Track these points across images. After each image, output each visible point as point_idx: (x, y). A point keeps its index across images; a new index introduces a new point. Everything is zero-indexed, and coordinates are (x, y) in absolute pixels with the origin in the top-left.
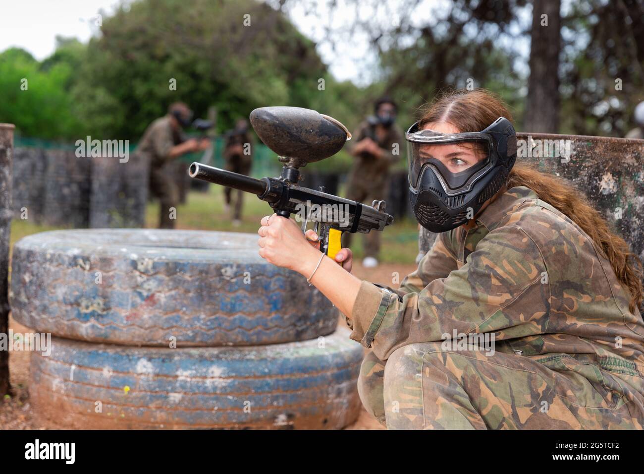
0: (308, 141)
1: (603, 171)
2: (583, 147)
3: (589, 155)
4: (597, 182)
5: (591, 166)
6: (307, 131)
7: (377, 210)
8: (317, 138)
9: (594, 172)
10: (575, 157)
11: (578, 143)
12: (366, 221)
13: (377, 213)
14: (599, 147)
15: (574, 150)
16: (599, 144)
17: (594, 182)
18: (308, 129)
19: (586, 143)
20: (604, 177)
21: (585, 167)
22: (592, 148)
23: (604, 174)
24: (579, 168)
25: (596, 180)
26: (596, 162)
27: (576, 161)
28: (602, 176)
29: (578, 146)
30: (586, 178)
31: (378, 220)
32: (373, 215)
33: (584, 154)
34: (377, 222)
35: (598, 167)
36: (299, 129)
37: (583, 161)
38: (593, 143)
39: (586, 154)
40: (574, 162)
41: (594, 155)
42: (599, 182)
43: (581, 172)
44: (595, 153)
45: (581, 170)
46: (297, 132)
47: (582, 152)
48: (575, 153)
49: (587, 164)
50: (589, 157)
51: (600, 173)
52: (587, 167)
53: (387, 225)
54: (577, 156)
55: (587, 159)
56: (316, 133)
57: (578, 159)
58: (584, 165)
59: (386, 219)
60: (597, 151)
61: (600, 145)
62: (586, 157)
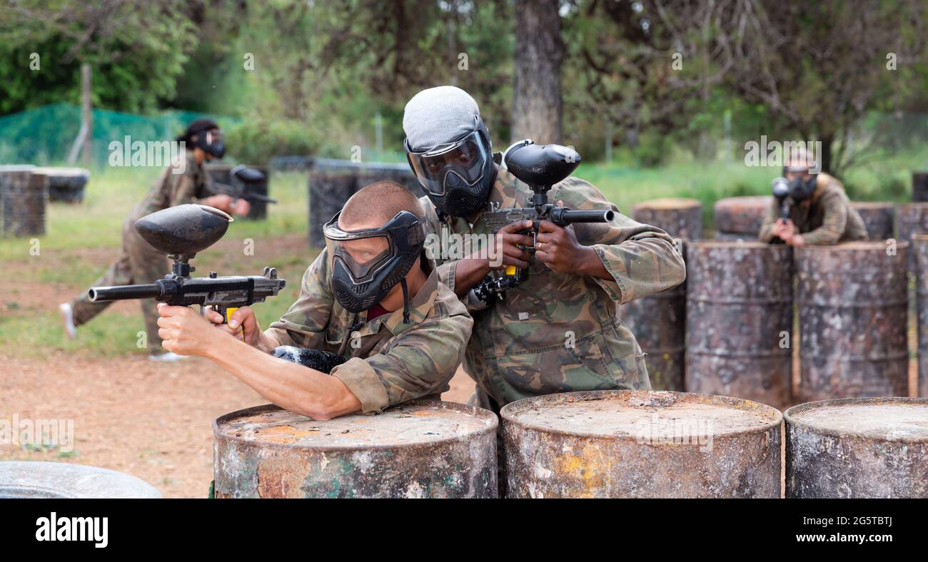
0: (192, 239)
1: (408, 480)
2: (381, 457)
3: (389, 466)
4: (401, 494)
5: (393, 478)
6: (190, 230)
7: (269, 279)
8: (201, 233)
9: (397, 484)
10: (373, 470)
11: (375, 454)
12: (260, 292)
13: (270, 282)
14: (401, 455)
15: (372, 462)
16: (400, 452)
17: (399, 494)
18: (191, 227)
19: (385, 453)
20: (409, 486)
21: (385, 480)
22: (392, 458)
23: (410, 484)
24: (379, 482)
25: (400, 492)
26: (399, 473)
27: (374, 475)
28: (407, 486)
29: (376, 457)
30: (388, 492)
31: (271, 287)
32: (266, 285)
33: (383, 466)
34: (270, 290)
35: (401, 477)
36: (183, 231)
37: (382, 474)
38: (393, 452)
39: (385, 464)
40: (372, 476)
41: (395, 465)
42: (404, 494)
43: (382, 486)
44: (396, 463)
45: (381, 484)
46: (181, 234)
47: (381, 464)
48: (372, 465)
49: (388, 476)
50: (389, 469)
51: (404, 483)
52: (389, 480)
53: (280, 289)
54: (376, 468)
55: (388, 471)
56: (199, 229)
57: (377, 472)
58: (384, 477)
59: (278, 285)
60: (398, 460)
61: (402, 453)
62: (386, 469)
